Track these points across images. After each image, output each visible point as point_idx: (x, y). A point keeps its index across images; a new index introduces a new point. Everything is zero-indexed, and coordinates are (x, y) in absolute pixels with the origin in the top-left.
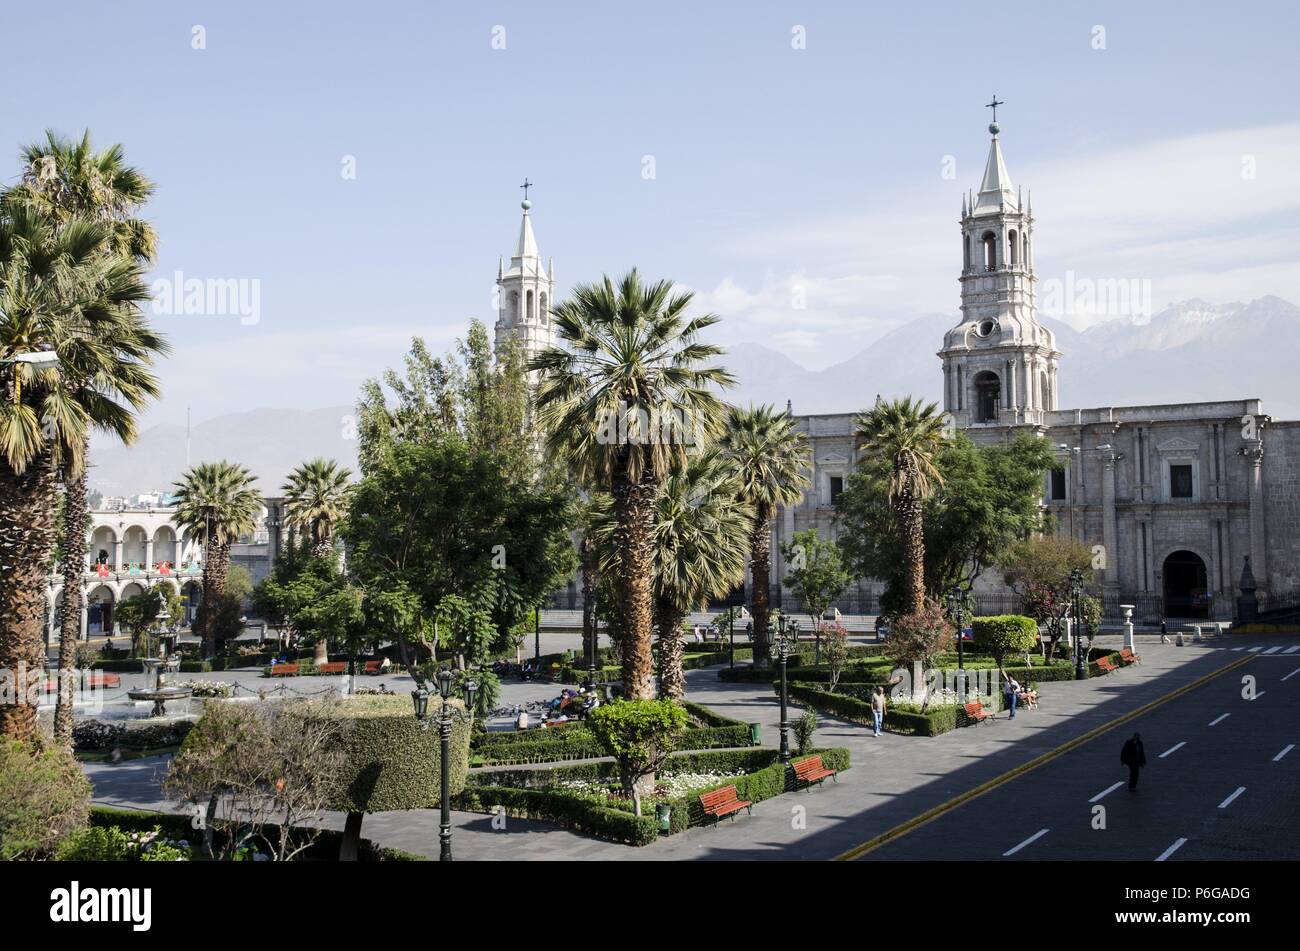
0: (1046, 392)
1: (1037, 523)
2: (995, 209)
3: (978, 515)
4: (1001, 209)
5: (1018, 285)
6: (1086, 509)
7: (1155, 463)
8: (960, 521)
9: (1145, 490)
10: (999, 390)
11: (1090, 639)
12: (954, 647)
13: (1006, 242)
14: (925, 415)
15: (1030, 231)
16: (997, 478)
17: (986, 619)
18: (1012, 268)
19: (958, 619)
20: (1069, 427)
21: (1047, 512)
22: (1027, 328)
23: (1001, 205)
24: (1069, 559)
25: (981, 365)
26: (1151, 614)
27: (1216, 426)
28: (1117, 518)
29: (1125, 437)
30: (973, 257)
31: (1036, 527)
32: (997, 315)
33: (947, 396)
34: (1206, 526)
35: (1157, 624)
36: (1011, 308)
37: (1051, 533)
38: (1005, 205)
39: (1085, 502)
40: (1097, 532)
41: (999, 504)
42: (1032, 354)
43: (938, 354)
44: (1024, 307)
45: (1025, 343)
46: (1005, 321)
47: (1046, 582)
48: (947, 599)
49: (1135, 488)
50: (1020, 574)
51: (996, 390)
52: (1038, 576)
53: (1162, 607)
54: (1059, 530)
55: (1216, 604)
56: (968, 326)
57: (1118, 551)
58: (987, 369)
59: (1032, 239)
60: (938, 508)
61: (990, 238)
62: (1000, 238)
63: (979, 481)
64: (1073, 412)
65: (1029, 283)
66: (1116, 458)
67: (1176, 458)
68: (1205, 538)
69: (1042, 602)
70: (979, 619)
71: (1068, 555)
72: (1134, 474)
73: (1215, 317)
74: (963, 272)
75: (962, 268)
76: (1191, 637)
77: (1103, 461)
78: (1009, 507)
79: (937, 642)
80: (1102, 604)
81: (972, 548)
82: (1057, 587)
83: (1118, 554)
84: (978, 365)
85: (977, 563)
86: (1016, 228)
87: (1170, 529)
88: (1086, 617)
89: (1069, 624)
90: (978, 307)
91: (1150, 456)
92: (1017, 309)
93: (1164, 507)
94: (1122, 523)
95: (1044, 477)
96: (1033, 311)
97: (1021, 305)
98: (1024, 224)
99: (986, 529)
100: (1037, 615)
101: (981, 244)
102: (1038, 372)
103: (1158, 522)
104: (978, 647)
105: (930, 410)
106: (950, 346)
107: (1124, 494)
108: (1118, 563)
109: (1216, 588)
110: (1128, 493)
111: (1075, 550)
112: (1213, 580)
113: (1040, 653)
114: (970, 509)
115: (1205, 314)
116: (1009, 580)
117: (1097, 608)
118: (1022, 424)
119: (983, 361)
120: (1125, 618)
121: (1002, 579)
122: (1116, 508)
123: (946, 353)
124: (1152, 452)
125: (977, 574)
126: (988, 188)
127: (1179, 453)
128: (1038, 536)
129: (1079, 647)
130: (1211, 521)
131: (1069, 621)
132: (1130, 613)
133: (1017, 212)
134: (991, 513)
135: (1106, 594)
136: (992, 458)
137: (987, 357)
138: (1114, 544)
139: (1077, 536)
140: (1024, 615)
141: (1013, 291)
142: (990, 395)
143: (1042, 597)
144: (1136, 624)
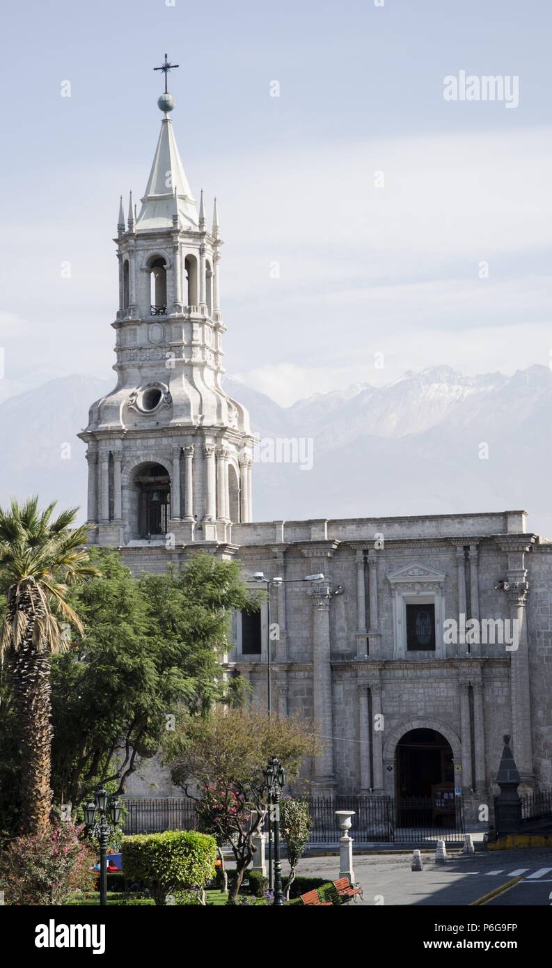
0: (237, 496)
1: (221, 689)
2: (164, 223)
3: (134, 678)
4: (175, 223)
5: (197, 336)
6: (289, 668)
7: (386, 601)
8: (107, 687)
9: (372, 640)
10: (169, 491)
11: (292, 864)
12: (93, 884)
13: (182, 273)
14: (58, 528)
15: (216, 258)
16: (162, 622)
17: (143, 839)
18: (189, 311)
19: (101, 840)
20: (268, 547)
21: (235, 673)
22: (210, 400)
23: (175, 218)
24: (265, 744)
25: (144, 453)
26: (378, 822)
27: (466, 548)
28: (333, 682)
29: (345, 562)
30: (133, 292)
31: (218, 696)
32: (168, 379)
33: (93, 498)
34: (452, 693)
35: (386, 838)
36: (187, 369)
37: (240, 705)
38: (181, 219)
39: (289, 657)
40: (305, 701)
41: (165, 662)
42: (217, 438)
43: (79, 436)
44: (206, 369)
45: (206, 423)
46: (178, 389)
47: (231, 779)
48: (85, 808)
49: (357, 636)
50: (194, 768)
51: (165, 491)
52: (219, 770)
53: (393, 813)
54: (251, 699)
55: (466, 806)
56: (125, 393)
57: (333, 730)
58: (152, 459)
59: (218, 270)
60: (76, 668)
61: (158, 264)
62: (173, 267)
63: (136, 626)
64: (274, 525)
65: (213, 335)
66: (332, 594)
67: (414, 593)
68: (452, 711)
69: (225, 810)
70: (131, 839)
71: (263, 738)
72: (357, 617)
73: (468, 392)
74: (118, 314)
75: (117, 309)
76: (433, 856)
77: (313, 597)
78: (179, 666)
79: (68, 877)
80: (311, 810)
81: (124, 729)
82: (247, 786)
83: (333, 735)
84: (139, 453)
85: (131, 752)
86: (196, 253)
87: (405, 697)
88: (287, 830)
89: (263, 842)
90: (140, 368)
91: (379, 591)
92: (196, 372)
93: (397, 665)
94: (339, 689)
95: (231, 620)
96: (219, 374)
97: (203, 366)
98: (208, 247)
99: (145, 700)
100: (218, 830)
101: (145, 274)
102: (224, 465)
103: (389, 687)
104: (130, 883)
105: (65, 520)
106: (97, 424)
107: (342, 646)
108: (334, 749)
109: (467, 783)
110: (348, 645)
111: (274, 730)
112: (462, 772)
113: (221, 888)
114: (122, 670)
115: (456, 387)
116: (178, 777)
117: (303, 816)
118: (199, 542)
119: (146, 447)
120: (342, 830)
121: (167, 775)
122: (332, 667)
123: (93, 435)
124: (381, 586)
125: (131, 770)
126: (156, 192)
127: (418, 587)
128: (220, 709)
129: (277, 876)
130: (460, 685)
131: (264, 837)
132: (348, 823)
133: (197, 230)
134: (152, 675)
135: (316, 794)
136: (156, 593)
137: (152, 442)
138: (328, 719)
139: (277, 708)
140: (201, 831)
141: (191, 346)
142: (155, 498)
143: (225, 802)
144: (356, 839)
